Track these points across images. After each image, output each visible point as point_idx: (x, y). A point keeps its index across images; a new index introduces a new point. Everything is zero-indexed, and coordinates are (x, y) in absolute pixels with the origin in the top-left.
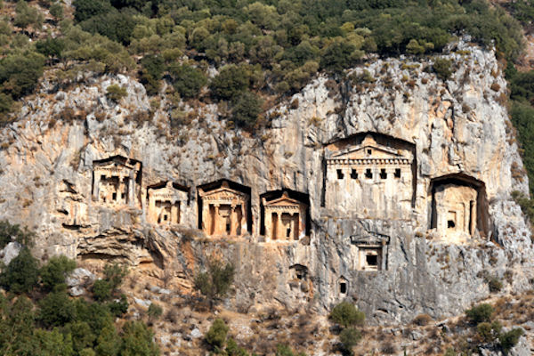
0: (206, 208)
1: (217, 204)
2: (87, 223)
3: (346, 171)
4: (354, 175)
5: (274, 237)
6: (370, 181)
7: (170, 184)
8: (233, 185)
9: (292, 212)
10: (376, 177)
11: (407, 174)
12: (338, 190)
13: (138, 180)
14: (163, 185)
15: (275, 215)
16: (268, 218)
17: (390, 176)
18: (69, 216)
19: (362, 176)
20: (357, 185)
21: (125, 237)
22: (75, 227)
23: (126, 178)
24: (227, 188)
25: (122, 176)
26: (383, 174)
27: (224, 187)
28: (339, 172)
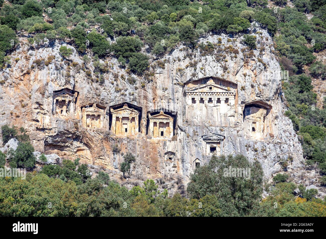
0: (114, 119)
2: (50, 127)
3: (197, 99)
4: (202, 101)
6: (211, 105)
7: (95, 105)
8: (130, 106)
9: (165, 121)
10: (215, 102)
11: (232, 101)
12: (193, 110)
14: (90, 105)
15: (155, 123)
16: (151, 125)
17: (223, 102)
19: (206, 102)
21: (70, 135)
22: (43, 130)
23: (70, 102)
24: (127, 108)
25: (67, 100)
26: (219, 101)
27: (125, 107)
28: (193, 99)
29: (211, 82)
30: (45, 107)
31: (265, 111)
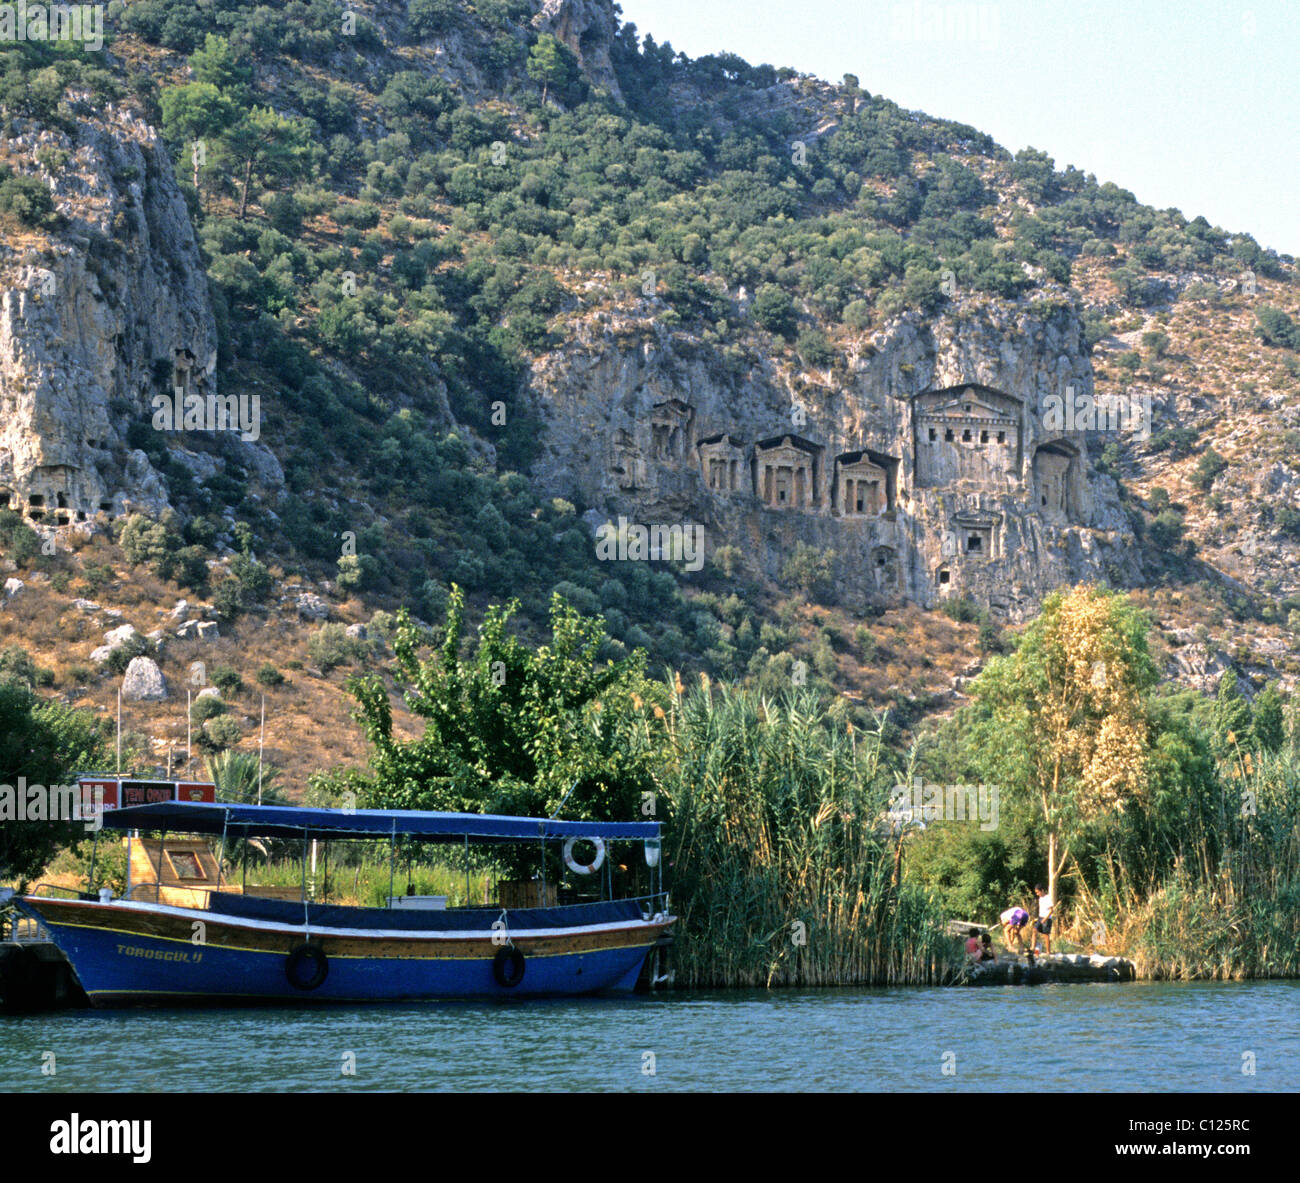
0: (761, 470)
1: (775, 465)
2: (646, 486)
3: (940, 431)
4: (949, 436)
5: (848, 512)
6: (970, 445)
7: (726, 438)
8: (798, 442)
9: (870, 479)
10: (976, 440)
11: (1011, 440)
12: (931, 455)
13: (687, 431)
14: (717, 439)
15: (850, 482)
16: (842, 486)
17: (992, 442)
18: (626, 477)
19: (958, 438)
20: (956, 452)
21: (681, 505)
22: (633, 490)
23: (676, 428)
24: (790, 446)
25: (672, 424)
26: (985, 439)
27: (787, 444)
28: (932, 432)
29: (970, 396)
30: (637, 440)
31: (1066, 462)
